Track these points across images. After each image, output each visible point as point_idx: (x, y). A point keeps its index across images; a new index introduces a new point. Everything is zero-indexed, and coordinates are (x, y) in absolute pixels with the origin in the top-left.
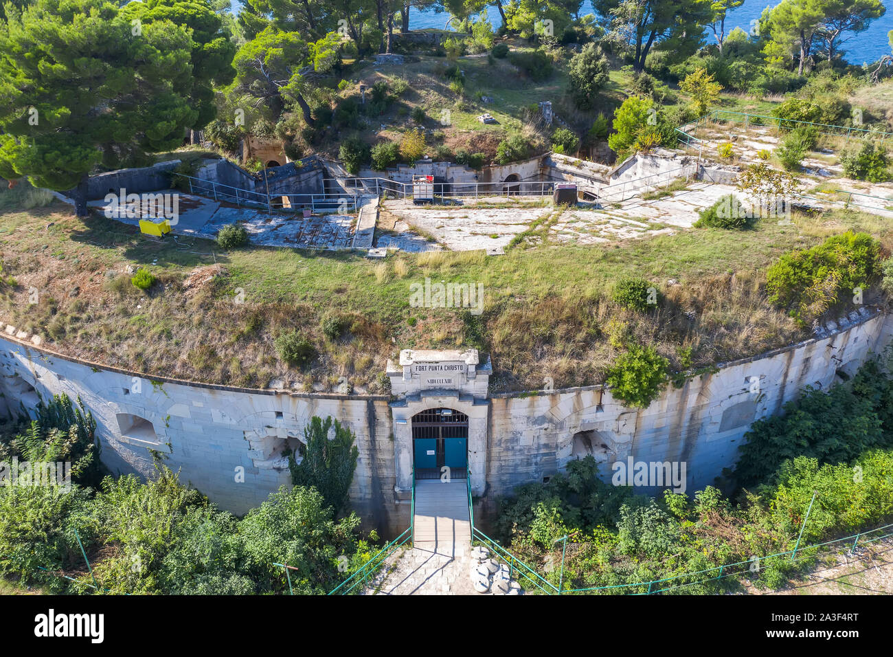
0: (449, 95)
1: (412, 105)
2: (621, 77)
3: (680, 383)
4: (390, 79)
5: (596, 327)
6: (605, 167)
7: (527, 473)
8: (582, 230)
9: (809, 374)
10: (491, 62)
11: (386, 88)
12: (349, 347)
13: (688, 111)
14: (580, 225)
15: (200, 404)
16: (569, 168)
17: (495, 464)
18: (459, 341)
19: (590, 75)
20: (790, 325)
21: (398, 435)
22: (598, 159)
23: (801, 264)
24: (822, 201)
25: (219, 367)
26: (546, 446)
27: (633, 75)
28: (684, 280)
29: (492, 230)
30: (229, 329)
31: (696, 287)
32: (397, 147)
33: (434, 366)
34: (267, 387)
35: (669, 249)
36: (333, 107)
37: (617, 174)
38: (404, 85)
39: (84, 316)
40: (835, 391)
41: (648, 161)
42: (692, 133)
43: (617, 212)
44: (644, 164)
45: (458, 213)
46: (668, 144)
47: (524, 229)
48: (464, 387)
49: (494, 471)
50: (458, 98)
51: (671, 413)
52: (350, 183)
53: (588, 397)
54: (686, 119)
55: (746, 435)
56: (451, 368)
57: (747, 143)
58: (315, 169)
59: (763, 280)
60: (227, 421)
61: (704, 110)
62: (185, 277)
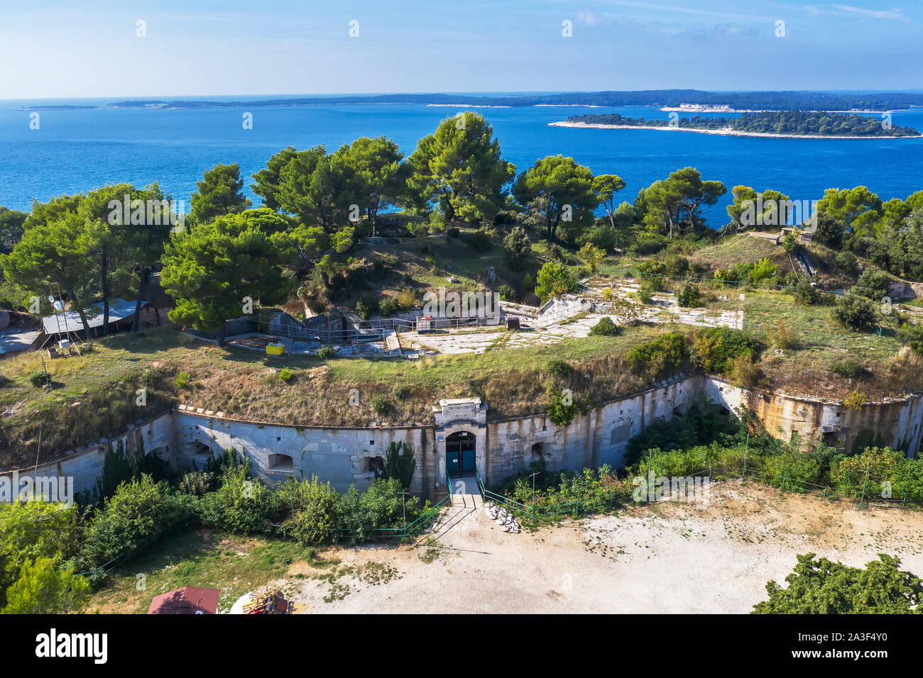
0: (426, 265)
1: (403, 273)
2: (539, 248)
3: (585, 413)
4: (385, 256)
5: (539, 385)
6: (534, 308)
7: (508, 471)
8: (524, 343)
9: (657, 410)
10: (449, 241)
11: (384, 262)
12: (410, 402)
13: (585, 269)
14: (524, 340)
15: (325, 441)
16: (510, 310)
17: (491, 465)
18: (470, 394)
19: (519, 247)
20: (641, 381)
21: (439, 449)
22: (528, 304)
23: (645, 350)
24: (661, 319)
25: (339, 417)
26: (518, 453)
27: (547, 247)
28: (583, 360)
29: (471, 345)
30: (340, 398)
31: (589, 363)
32: (396, 300)
33: (458, 406)
34: (367, 426)
35: (574, 347)
36: (345, 276)
37: (542, 312)
38: (395, 259)
39: (250, 398)
40: (673, 420)
41: (561, 302)
42: (587, 284)
43: (544, 332)
44: (559, 304)
45: (449, 338)
46: (572, 291)
47: (491, 344)
48: (474, 418)
49: (490, 470)
50: (432, 267)
51: (582, 432)
52: (363, 325)
53: (538, 422)
54: (584, 274)
55: (627, 447)
56: (467, 407)
57: (620, 289)
58: (338, 318)
59: (624, 359)
60: (341, 450)
61: (595, 268)
62: (309, 373)
